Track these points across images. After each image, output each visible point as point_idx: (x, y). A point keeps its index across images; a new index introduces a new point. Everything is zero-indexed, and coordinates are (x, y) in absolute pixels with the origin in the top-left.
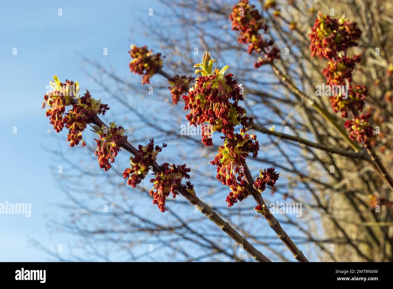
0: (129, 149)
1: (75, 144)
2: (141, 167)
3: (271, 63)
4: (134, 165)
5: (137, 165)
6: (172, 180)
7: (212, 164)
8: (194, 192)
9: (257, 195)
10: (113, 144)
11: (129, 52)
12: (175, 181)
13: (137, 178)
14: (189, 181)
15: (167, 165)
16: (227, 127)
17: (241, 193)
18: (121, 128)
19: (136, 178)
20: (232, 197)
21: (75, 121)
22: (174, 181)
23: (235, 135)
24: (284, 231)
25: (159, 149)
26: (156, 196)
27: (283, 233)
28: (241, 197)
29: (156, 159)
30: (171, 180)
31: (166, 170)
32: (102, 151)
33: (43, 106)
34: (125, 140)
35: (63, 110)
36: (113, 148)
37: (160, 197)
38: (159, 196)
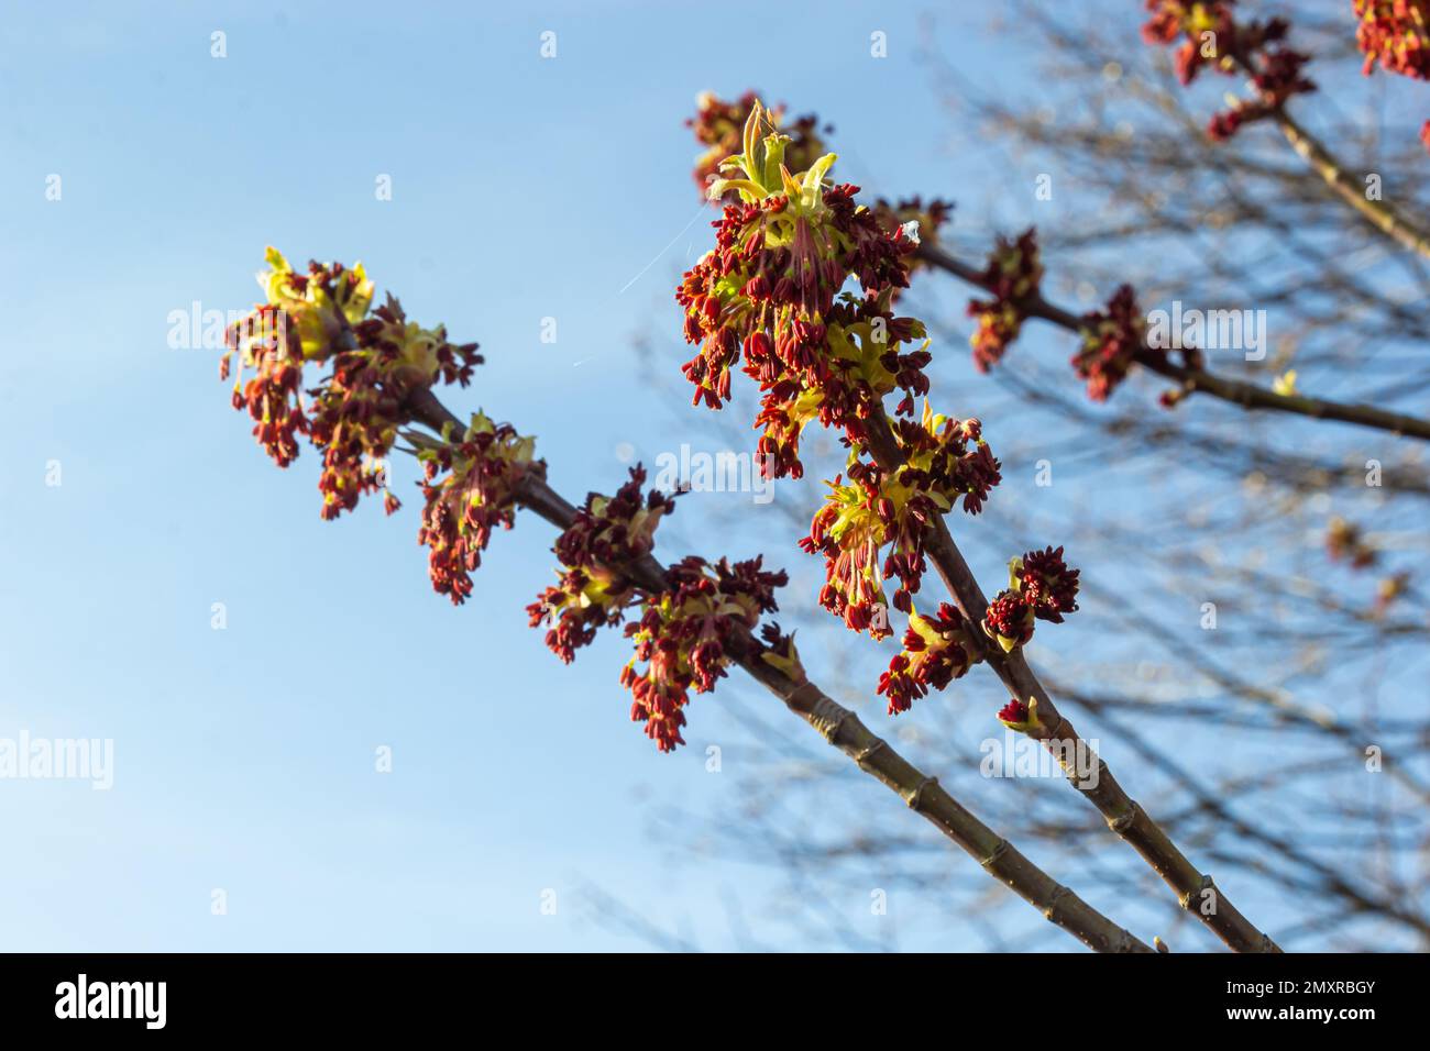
0: (552, 509)
1: (342, 507)
2: (591, 578)
3: (1277, 113)
4: (568, 570)
5: (576, 574)
6: (701, 624)
7: (807, 551)
8: (798, 665)
9: (1004, 663)
10: (474, 497)
11: (690, 123)
12: (713, 625)
13: (575, 624)
14: (774, 623)
15: (695, 563)
16: (837, 399)
17: (937, 656)
18: (508, 431)
19: (571, 624)
20: (901, 674)
21: (341, 417)
22: (709, 626)
23: (895, 426)
24: (1131, 798)
25: (661, 504)
26: (642, 688)
27: (1126, 806)
28: (938, 673)
29: (651, 546)
30: (696, 622)
31: (682, 585)
32: (436, 525)
33: (223, 369)
34: (537, 478)
35: (291, 379)
36: (475, 512)
37: (656, 691)
38: (651, 688)
